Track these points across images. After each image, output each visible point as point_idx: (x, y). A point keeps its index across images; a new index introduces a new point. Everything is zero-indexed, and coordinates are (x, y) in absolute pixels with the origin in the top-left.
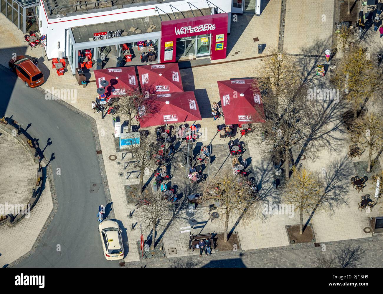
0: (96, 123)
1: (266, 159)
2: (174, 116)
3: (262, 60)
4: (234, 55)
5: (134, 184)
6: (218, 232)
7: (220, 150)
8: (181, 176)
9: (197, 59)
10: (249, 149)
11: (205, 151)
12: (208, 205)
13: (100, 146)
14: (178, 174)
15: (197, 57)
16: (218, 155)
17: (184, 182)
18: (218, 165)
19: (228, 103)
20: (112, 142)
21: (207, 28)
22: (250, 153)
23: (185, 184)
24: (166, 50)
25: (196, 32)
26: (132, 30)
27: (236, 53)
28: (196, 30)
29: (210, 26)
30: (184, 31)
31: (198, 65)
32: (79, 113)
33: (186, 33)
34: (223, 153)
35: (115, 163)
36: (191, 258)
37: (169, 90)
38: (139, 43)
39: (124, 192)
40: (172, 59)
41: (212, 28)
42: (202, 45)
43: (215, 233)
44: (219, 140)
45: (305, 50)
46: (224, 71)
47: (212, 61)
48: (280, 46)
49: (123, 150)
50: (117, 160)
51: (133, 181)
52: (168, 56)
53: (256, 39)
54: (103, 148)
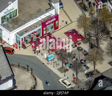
1: (89, 49)
3: (68, 26)
4: (60, 27)
7: (75, 51)
8: (70, 61)
9: (51, 31)
10: (83, 48)
23: (73, 63)
26: (33, 28)
31: (52, 33)
33: (48, 23)
34: (77, 52)
36: (89, 80)
42: (51, 26)
44: (73, 49)
45: (78, 19)
47: (56, 31)
48: (71, 20)
49: (50, 61)
50: (50, 64)
51: (58, 67)
52: (45, 32)
53: (63, 21)
54: (43, 62)
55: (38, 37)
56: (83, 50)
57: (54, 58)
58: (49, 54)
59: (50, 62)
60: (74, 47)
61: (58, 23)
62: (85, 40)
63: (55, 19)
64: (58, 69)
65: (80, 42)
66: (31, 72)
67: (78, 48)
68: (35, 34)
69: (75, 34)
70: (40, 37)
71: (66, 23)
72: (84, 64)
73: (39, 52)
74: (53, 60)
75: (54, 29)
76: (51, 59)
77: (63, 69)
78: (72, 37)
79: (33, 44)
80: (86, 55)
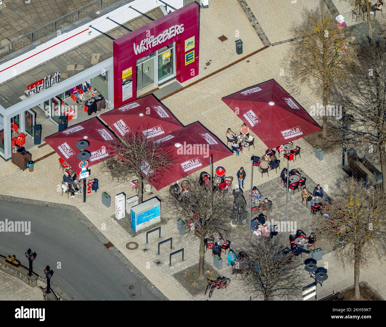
0: (78, 210)
1: (340, 181)
2: (194, 161)
3: (248, 61)
4: (206, 66)
5: (183, 268)
6: (339, 290)
7: (271, 189)
8: (240, 238)
9: (160, 87)
10: (309, 176)
11: (256, 195)
12: (303, 262)
13: (105, 237)
14: (234, 237)
15: (160, 85)
16: (272, 197)
17: (249, 244)
18: (281, 208)
19: (257, 121)
20: (118, 226)
21: (174, 33)
22: (314, 180)
23: (253, 246)
24: (124, 84)
25: (160, 43)
26: (71, 68)
27: (208, 64)
28: (160, 41)
29: (177, 27)
30: (145, 46)
31: (166, 95)
32: (47, 206)
33: (147, 49)
34: (278, 192)
35: (139, 251)
37: (163, 132)
38: (72, 90)
39: (178, 283)
40: (132, 96)
41: (180, 30)
42: (163, 64)
43: (335, 293)
44: (261, 179)
45: (298, 30)
46: (207, 91)
47: (184, 84)
48: (262, 36)
49: (140, 232)
50: (141, 247)
51: (180, 266)
52: (127, 92)
53: (223, 38)
54: (110, 238)
55: (94, 115)
56: (307, 185)
57: (163, 221)
58: (141, 201)
59: (141, 238)
60: (264, 171)
61: (197, 49)
62: (320, 136)
63: (179, 29)
64: (178, 276)
65: (296, 143)
66: (45, 285)
67: (282, 175)
68: (81, 97)
69: (272, 104)
70: (103, 111)
71: (239, 50)
72: (307, 256)
73: (95, 185)
74: (156, 227)
75: (175, 74)
76: (147, 224)
77: (202, 278)
78: (260, 117)
79: (66, 149)
80: (318, 209)
